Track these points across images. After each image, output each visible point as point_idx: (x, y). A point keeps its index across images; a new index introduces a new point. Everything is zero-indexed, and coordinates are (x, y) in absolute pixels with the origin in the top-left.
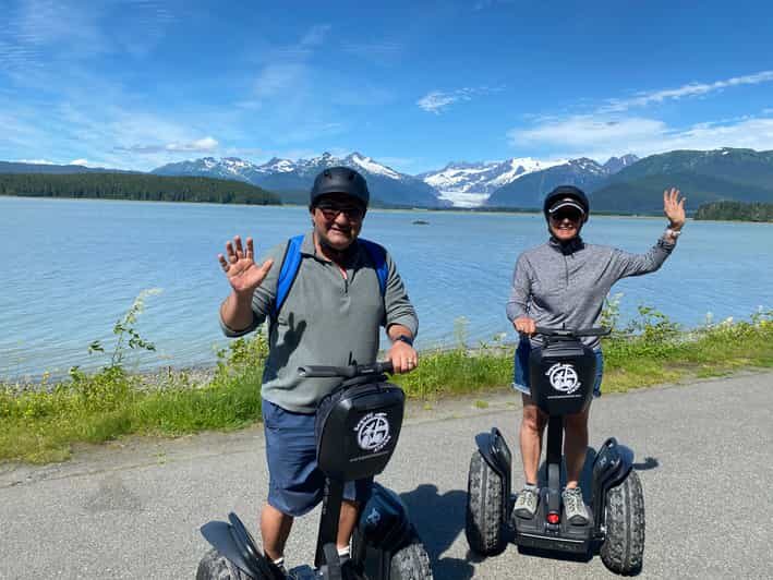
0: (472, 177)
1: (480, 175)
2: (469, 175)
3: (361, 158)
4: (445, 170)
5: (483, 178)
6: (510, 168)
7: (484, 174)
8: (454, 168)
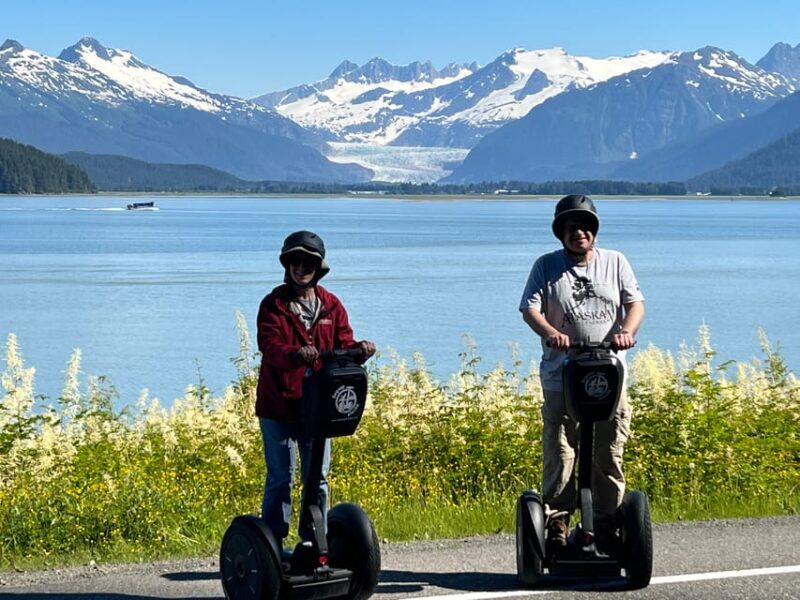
0: (409, 104)
1: (428, 95)
2: (400, 98)
3: (102, 54)
4: (331, 83)
5: (437, 104)
6: (508, 78)
7: (442, 92)
8: (354, 79)
